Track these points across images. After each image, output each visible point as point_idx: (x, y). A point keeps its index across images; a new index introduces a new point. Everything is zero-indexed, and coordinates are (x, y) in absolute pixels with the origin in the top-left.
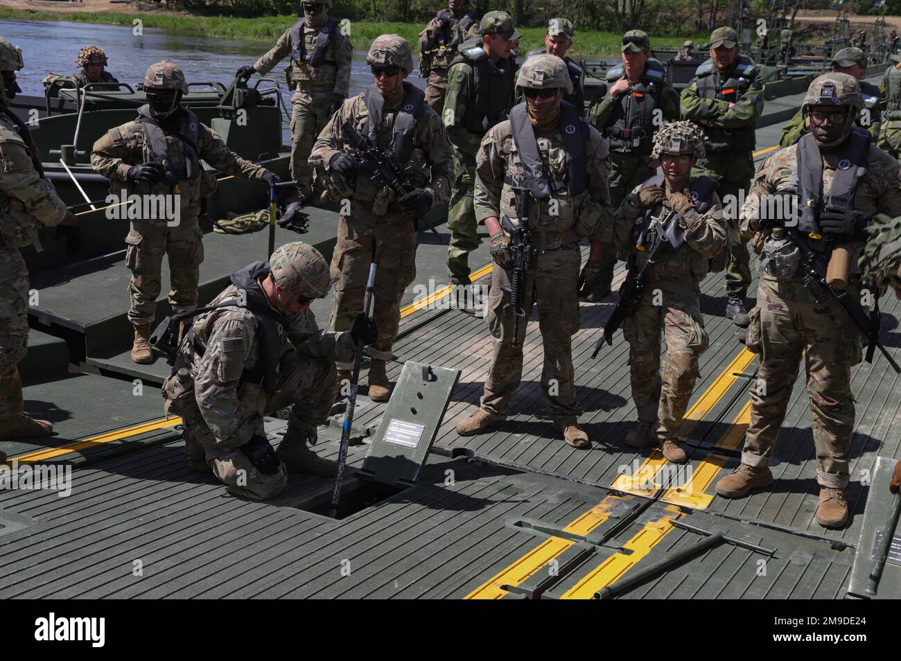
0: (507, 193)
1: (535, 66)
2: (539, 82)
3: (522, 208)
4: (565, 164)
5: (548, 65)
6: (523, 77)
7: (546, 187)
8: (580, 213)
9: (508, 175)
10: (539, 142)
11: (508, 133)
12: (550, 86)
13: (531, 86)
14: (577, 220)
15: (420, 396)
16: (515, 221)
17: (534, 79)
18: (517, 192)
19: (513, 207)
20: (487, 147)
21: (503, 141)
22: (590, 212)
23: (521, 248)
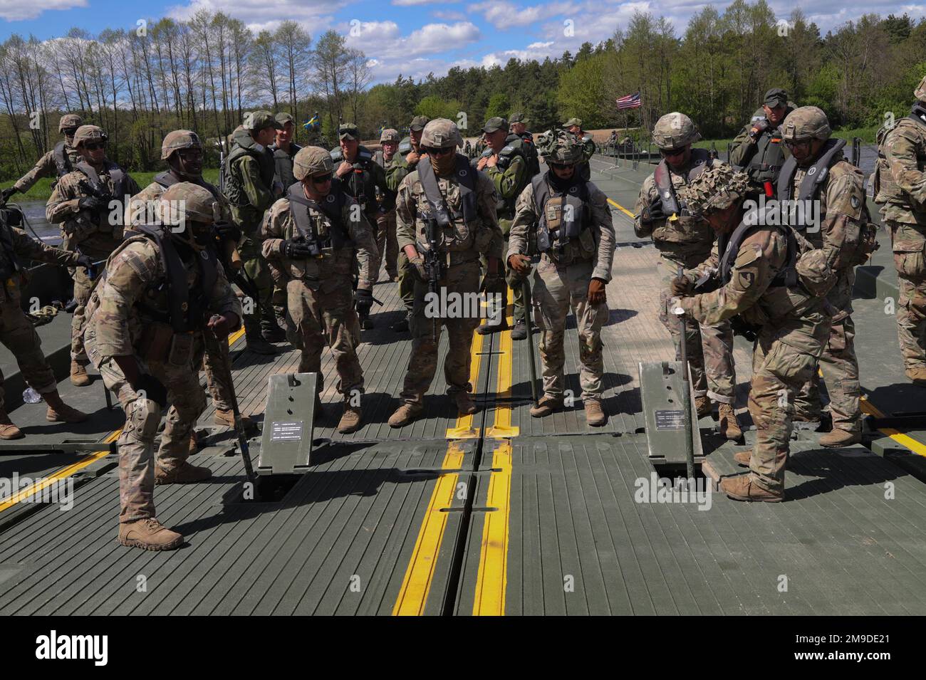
0: (420, 225)
1: (435, 131)
2: (438, 143)
3: (431, 234)
4: (460, 198)
5: (445, 129)
6: (426, 139)
7: (446, 216)
8: (475, 236)
9: (418, 211)
10: (440, 184)
11: (417, 180)
12: (447, 146)
13: (432, 146)
14: (474, 242)
15: (291, 399)
16: (427, 246)
17: (435, 141)
18: (425, 221)
19: (424, 235)
20: (402, 191)
21: (413, 186)
22: (483, 234)
23: (433, 264)
